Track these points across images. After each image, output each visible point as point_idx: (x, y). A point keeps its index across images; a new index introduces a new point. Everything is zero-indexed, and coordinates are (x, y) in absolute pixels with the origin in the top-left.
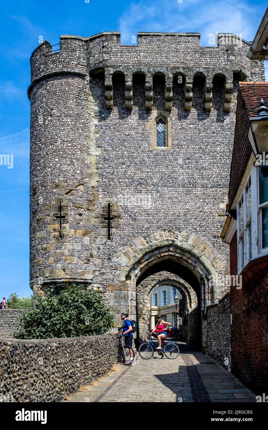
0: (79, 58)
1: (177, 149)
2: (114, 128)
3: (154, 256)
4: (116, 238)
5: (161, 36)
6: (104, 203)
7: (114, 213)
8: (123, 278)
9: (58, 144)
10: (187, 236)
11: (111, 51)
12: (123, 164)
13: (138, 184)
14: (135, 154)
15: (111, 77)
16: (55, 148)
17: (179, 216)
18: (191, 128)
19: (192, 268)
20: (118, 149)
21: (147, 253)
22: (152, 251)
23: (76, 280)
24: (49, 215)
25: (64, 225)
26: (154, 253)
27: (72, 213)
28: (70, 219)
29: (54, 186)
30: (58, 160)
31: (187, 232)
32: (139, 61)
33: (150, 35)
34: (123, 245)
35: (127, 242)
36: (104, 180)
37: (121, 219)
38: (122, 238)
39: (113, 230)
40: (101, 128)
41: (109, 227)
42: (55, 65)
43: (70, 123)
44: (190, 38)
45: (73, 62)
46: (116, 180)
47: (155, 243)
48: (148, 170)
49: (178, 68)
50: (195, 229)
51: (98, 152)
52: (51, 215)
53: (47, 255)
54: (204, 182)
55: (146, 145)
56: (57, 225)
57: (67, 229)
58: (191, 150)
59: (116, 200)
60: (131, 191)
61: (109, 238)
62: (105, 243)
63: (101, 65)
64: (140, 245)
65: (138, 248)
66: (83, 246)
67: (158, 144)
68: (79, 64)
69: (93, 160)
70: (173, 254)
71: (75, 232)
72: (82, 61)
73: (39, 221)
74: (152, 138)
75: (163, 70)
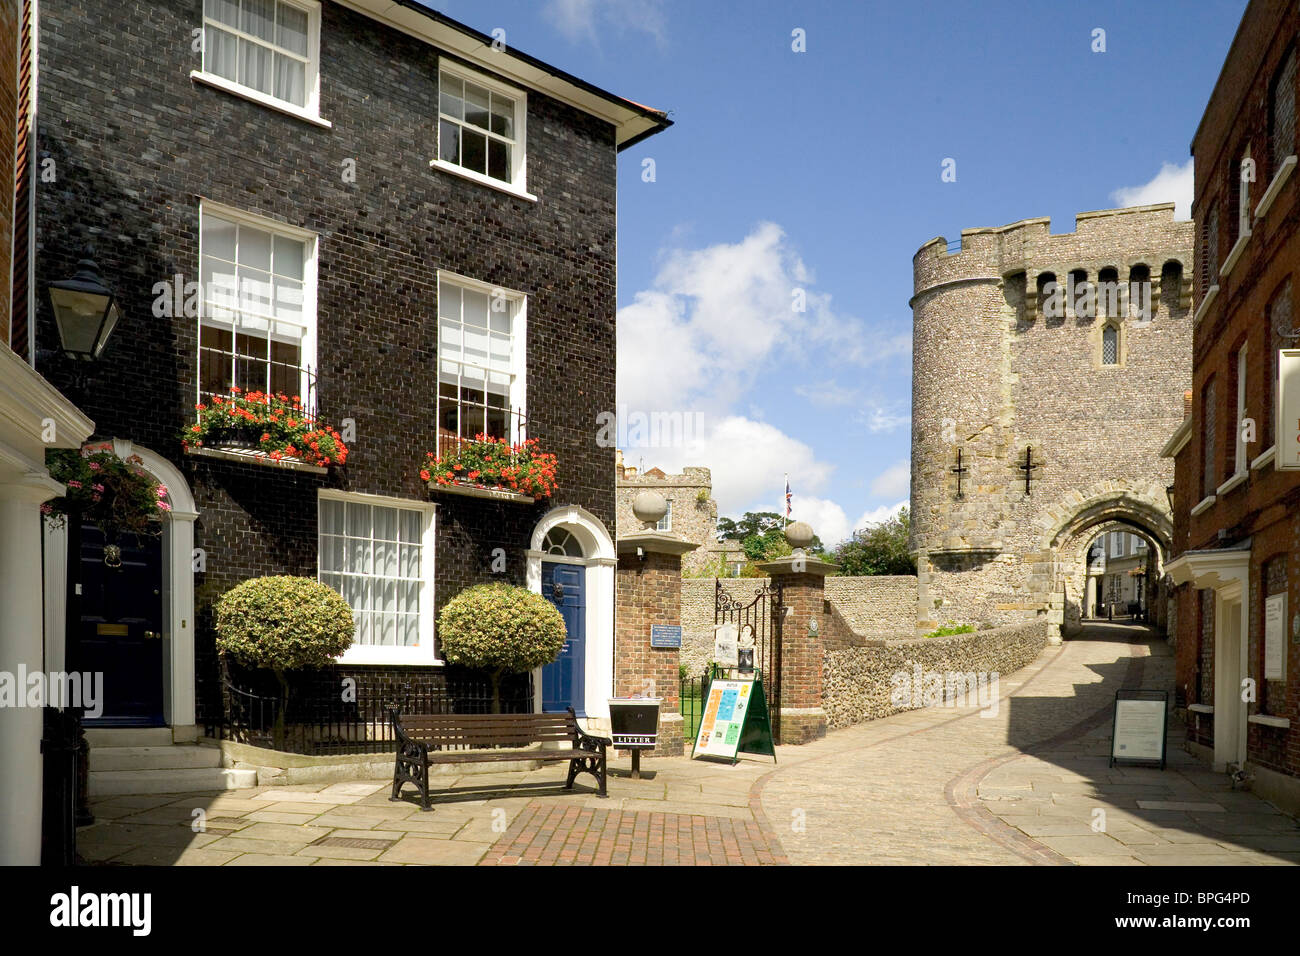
1: (1136, 367)
3: (1094, 513)
4: (1038, 493)
5: (1112, 215)
6: (1022, 447)
7: (1034, 460)
8: (1047, 545)
9: (957, 375)
10: (1147, 485)
11: (1036, 246)
12: (1051, 392)
13: (1074, 419)
14: (1069, 378)
15: (1035, 280)
16: (952, 380)
17: (1134, 459)
20: (1043, 373)
21: (1084, 511)
22: (1093, 507)
23: (979, 550)
24: (942, 468)
25: (965, 480)
26: (1095, 510)
27: (976, 464)
28: (972, 472)
29: (951, 431)
30: (957, 396)
31: (1146, 480)
32: (1078, 255)
33: (1096, 217)
34: (1049, 502)
35: (1054, 497)
36: (1022, 416)
37: (1046, 467)
38: (1046, 493)
39: (1032, 483)
40: (1020, 346)
41: (1028, 478)
42: (954, 271)
43: (975, 346)
44: (1157, 213)
45: (979, 265)
46: (1039, 416)
47: (1095, 497)
48: (1089, 399)
49: (1138, 257)
50: (1160, 475)
51: (1015, 379)
52: (945, 468)
53: (939, 518)
55: (1086, 365)
56: (954, 481)
57: (968, 486)
58: (1156, 366)
59: (1038, 441)
60: (1061, 428)
61: (1028, 492)
62: (1022, 500)
63: (1021, 266)
64: (1075, 500)
65: (1071, 504)
66: (990, 506)
67: (1105, 360)
68: (987, 265)
69: (1009, 390)
70: (1125, 509)
71: (980, 488)
72: (993, 260)
73: (927, 475)
74: (1096, 353)
75: (1113, 263)
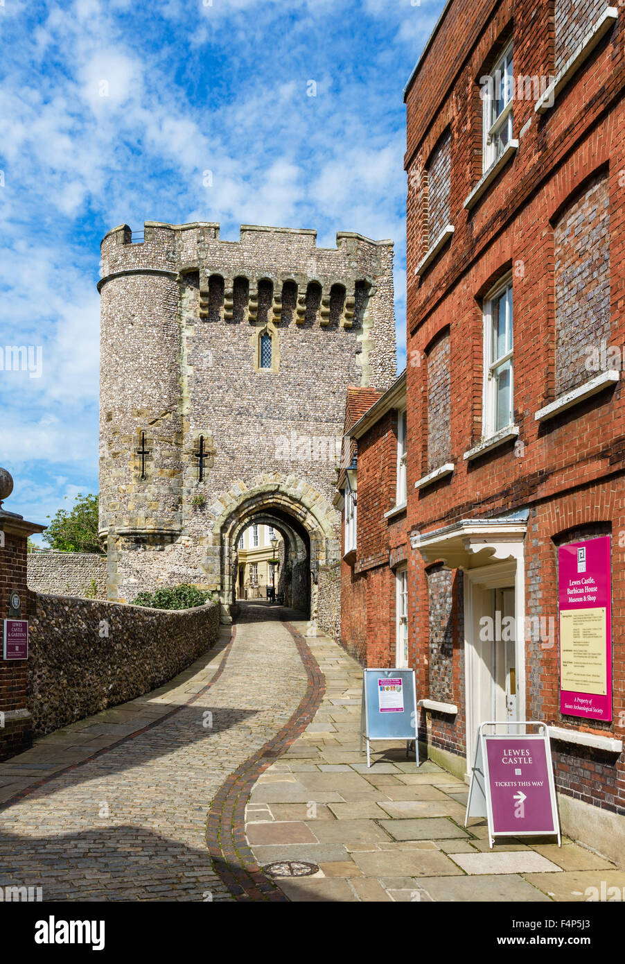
0: (168, 252)
1: (286, 373)
2: (209, 342)
3: (255, 503)
4: (210, 480)
5: (269, 232)
6: (196, 436)
7: (207, 449)
8: (218, 531)
9: (140, 360)
10: (297, 480)
11: (208, 248)
12: (220, 388)
13: (238, 414)
14: (235, 377)
15: (207, 281)
16: (136, 365)
18: (303, 346)
19: (302, 519)
20: (213, 369)
21: (247, 500)
22: (252, 498)
23: (161, 531)
24: (129, 449)
25: (148, 463)
26: (255, 500)
27: (158, 448)
28: (156, 455)
29: (136, 413)
30: (140, 381)
31: (296, 476)
32: (242, 263)
33: (256, 231)
34: (219, 489)
35: (223, 485)
36: (196, 407)
37: (216, 456)
38: (216, 481)
39: (206, 470)
40: (194, 342)
41: (201, 466)
42: (138, 259)
43: (156, 335)
44: (304, 237)
45: (160, 257)
46: (210, 408)
47: (257, 487)
48: (251, 397)
49: (289, 274)
50: (306, 472)
51: (190, 372)
52: (131, 449)
53: (126, 498)
54: (317, 415)
55: (248, 366)
56: (138, 463)
57: (151, 468)
58: (302, 375)
59: (210, 432)
60: (229, 422)
61: (201, 480)
62: (197, 486)
63: (195, 265)
64: (239, 490)
65: (237, 493)
66: (171, 489)
67: (262, 364)
68: (167, 259)
69: (185, 381)
70: (279, 501)
71: (162, 471)
72: (171, 255)
73: (115, 455)
74: (255, 356)
75: (270, 276)
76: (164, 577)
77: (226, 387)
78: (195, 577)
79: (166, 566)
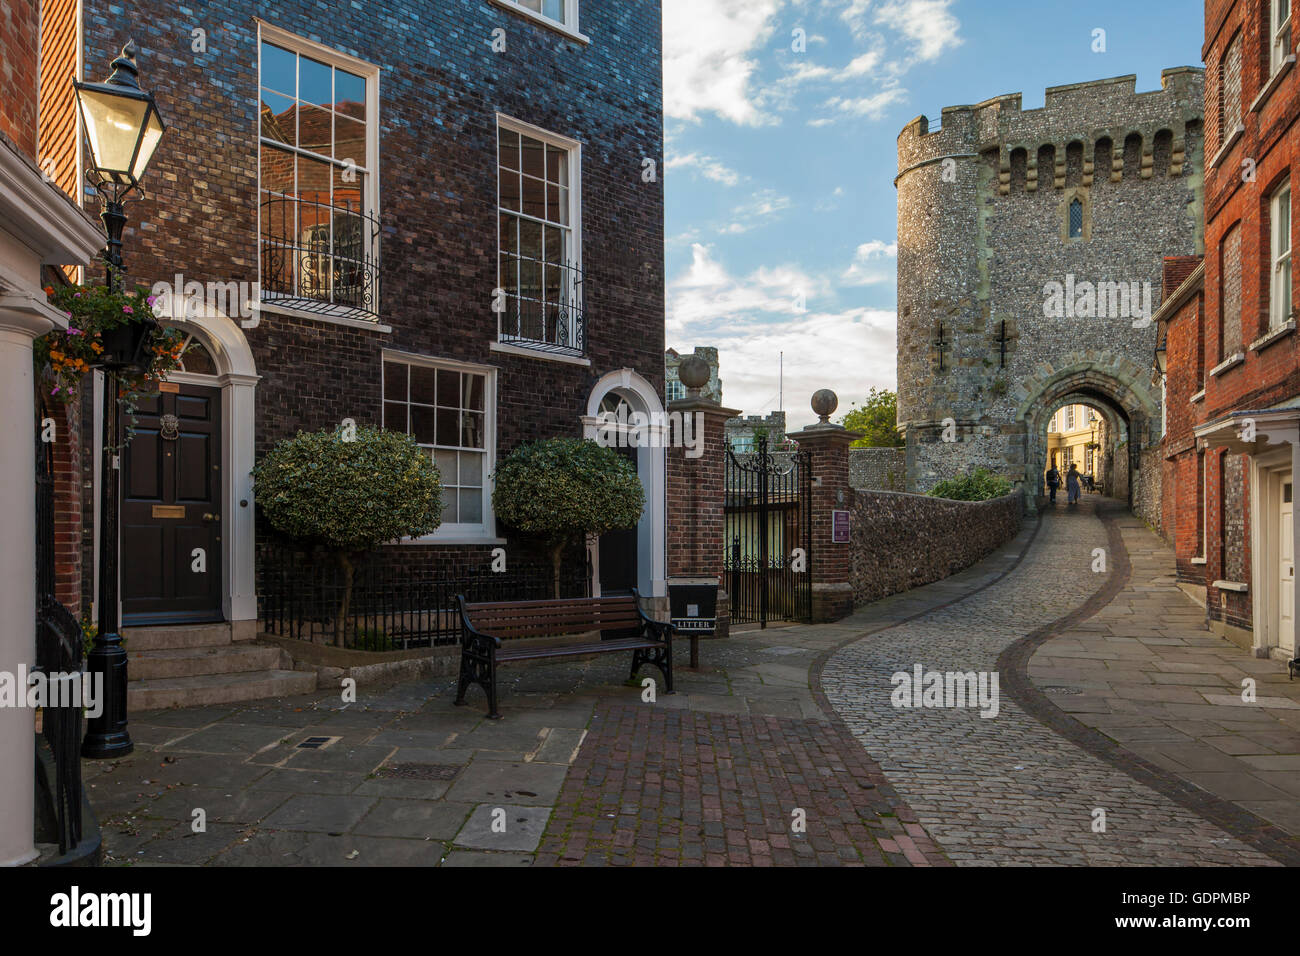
0: (966, 134)
1: (1100, 239)
4: (1013, 365)
5: (1079, 89)
6: (997, 320)
7: (1009, 333)
8: (1021, 417)
10: (1112, 356)
11: (1009, 122)
14: (1040, 252)
15: (1009, 156)
18: (1121, 206)
19: (1119, 398)
20: (1016, 247)
21: (1055, 382)
22: (1061, 379)
24: (928, 342)
25: (946, 354)
26: (1064, 381)
27: (957, 338)
28: (955, 345)
29: (934, 305)
30: (938, 271)
31: (1112, 351)
32: (1048, 129)
33: (1064, 91)
34: (1022, 374)
35: (1027, 369)
36: (997, 290)
37: (1019, 339)
38: (1020, 365)
39: (1008, 355)
40: (994, 222)
41: (1003, 351)
42: (935, 148)
43: (954, 222)
44: (1120, 85)
45: (957, 142)
46: (1013, 289)
47: (1066, 368)
49: (1103, 130)
50: (1124, 346)
51: (990, 252)
52: (930, 341)
53: (924, 392)
55: (1056, 238)
56: (936, 355)
57: (950, 358)
58: (1119, 238)
59: (1012, 314)
60: (1034, 301)
61: (1003, 366)
62: (998, 372)
63: (995, 143)
64: (1045, 371)
65: (1044, 375)
66: (970, 378)
67: (1073, 233)
68: (965, 142)
69: (983, 265)
70: (1092, 381)
71: (960, 361)
72: (970, 137)
73: (913, 349)
74: (1064, 227)
75: (1079, 137)
76: (963, 468)
77: (1029, 265)
78: (996, 468)
79: (966, 458)
